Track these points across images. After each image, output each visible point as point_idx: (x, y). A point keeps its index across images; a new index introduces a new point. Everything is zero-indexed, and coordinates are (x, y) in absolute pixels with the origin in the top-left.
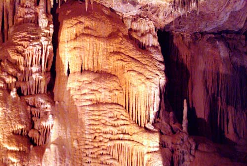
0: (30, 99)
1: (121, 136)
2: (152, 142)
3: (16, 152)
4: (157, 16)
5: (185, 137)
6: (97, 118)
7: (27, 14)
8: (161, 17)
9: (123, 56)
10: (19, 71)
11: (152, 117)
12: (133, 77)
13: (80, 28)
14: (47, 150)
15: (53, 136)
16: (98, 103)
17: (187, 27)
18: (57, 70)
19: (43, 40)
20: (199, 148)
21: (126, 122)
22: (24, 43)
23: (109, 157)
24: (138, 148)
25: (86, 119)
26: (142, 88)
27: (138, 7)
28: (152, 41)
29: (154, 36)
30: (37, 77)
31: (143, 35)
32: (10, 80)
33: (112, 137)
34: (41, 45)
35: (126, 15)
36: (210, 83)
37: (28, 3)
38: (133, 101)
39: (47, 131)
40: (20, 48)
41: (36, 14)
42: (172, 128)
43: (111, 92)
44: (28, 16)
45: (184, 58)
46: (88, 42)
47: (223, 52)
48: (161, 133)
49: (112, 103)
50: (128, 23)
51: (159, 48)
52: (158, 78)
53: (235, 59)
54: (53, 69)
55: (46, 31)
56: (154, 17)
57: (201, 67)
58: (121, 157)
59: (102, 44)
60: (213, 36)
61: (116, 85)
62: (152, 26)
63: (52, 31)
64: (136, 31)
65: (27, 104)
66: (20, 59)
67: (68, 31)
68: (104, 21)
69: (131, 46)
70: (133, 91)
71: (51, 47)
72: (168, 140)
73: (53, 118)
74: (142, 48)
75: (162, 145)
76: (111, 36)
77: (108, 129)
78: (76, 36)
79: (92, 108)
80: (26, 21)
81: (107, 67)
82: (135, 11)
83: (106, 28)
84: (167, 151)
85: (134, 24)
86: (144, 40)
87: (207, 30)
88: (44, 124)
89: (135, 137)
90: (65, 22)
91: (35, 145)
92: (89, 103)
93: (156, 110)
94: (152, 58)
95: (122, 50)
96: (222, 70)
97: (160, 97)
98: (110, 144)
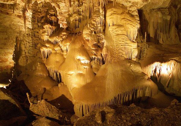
0: (98, 34)
1: (125, 44)
2: (135, 45)
3: (94, 50)
4: (138, 5)
5: (145, 44)
6: (118, 39)
7: (96, 9)
8: (139, 5)
9: (126, 19)
10: (95, 26)
11: (135, 38)
12: (129, 26)
13: (112, 12)
14: (103, 49)
15: (105, 45)
16: (118, 35)
17: (148, 8)
18: (106, 25)
19: (101, 16)
20: (150, 47)
21: (127, 40)
22: (96, 18)
23: (121, 50)
24: (130, 47)
25: (114, 39)
26: (132, 29)
27: (131, 3)
28: (136, 13)
29: (137, 12)
30: (100, 28)
31: (133, 12)
32: (92, 29)
33: (122, 45)
34: (101, 18)
35: (127, 6)
36: (155, 26)
37: (97, 6)
38: (129, 33)
39: (103, 43)
40: (95, 19)
41: (99, 9)
42: (141, 41)
43: (122, 31)
44: (97, 10)
45: (147, 18)
46: (115, 16)
47: (160, 15)
48: (138, 42)
49: (122, 34)
50: (128, 8)
51: (138, 16)
52: (137, 26)
53: (164, 17)
54: (105, 25)
55: (102, 14)
56: (136, 6)
57: (152, 20)
58: (125, 50)
59: (119, 16)
60: (157, 10)
61: (123, 29)
62: (136, 9)
63: (104, 14)
64: (130, 11)
65: (97, 36)
66: (95, 23)
67: (109, 13)
68: (120, 9)
69: (129, 16)
70: (129, 30)
71: (104, 18)
72: (140, 45)
73: (105, 40)
74: (132, 16)
75: (138, 46)
76: (122, 13)
77: (121, 42)
78: (111, 14)
79: (116, 36)
80: (96, 11)
81: (121, 23)
82: (130, 4)
83: (120, 11)
84: (139, 48)
85: (130, 8)
86: (133, 14)
87: (155, 8)
88: (102, 41)
89: (129, 44)
90: (108, 10)
91: (100, 47)
92: (115, 35)
93: (136, 36)
94: (135, 19)
95: (126, 18)
96: (159, 21)
97: (138, 32)
98: (121, 47)
